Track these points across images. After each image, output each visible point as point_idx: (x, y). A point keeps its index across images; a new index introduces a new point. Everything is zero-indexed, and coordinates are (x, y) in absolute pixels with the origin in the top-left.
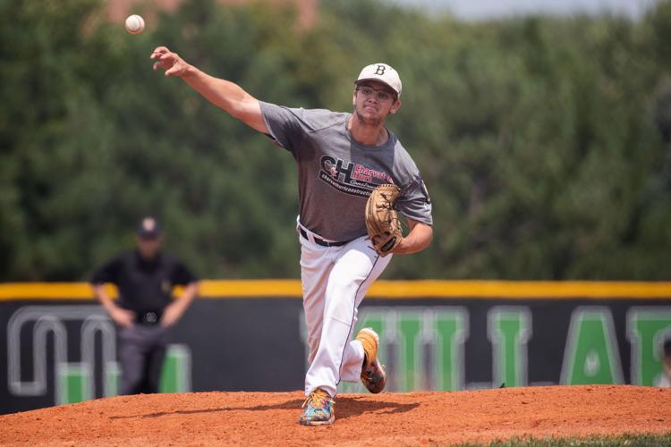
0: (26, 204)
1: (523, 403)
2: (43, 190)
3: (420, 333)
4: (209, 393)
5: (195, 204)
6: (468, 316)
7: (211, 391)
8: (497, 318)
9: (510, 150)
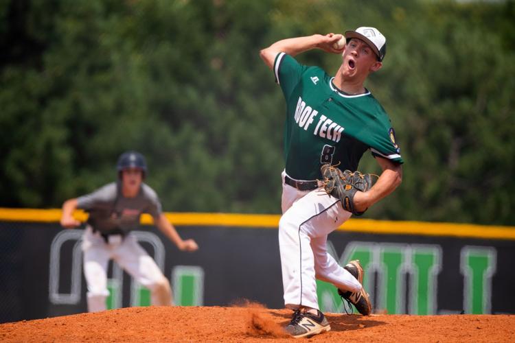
0: (72, 142)
1: (478, 328)
2: (90, 130)
3: (402, 265)
4: (211, 308)
5: (215, 147)
6: (441, 252)
7: (212, 306)
8: (467, 254)
9: (485, 113)
